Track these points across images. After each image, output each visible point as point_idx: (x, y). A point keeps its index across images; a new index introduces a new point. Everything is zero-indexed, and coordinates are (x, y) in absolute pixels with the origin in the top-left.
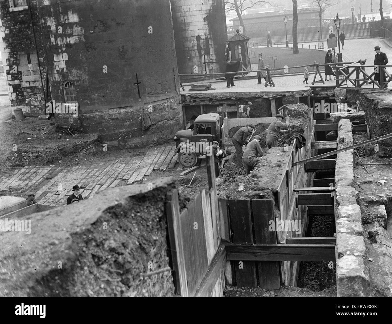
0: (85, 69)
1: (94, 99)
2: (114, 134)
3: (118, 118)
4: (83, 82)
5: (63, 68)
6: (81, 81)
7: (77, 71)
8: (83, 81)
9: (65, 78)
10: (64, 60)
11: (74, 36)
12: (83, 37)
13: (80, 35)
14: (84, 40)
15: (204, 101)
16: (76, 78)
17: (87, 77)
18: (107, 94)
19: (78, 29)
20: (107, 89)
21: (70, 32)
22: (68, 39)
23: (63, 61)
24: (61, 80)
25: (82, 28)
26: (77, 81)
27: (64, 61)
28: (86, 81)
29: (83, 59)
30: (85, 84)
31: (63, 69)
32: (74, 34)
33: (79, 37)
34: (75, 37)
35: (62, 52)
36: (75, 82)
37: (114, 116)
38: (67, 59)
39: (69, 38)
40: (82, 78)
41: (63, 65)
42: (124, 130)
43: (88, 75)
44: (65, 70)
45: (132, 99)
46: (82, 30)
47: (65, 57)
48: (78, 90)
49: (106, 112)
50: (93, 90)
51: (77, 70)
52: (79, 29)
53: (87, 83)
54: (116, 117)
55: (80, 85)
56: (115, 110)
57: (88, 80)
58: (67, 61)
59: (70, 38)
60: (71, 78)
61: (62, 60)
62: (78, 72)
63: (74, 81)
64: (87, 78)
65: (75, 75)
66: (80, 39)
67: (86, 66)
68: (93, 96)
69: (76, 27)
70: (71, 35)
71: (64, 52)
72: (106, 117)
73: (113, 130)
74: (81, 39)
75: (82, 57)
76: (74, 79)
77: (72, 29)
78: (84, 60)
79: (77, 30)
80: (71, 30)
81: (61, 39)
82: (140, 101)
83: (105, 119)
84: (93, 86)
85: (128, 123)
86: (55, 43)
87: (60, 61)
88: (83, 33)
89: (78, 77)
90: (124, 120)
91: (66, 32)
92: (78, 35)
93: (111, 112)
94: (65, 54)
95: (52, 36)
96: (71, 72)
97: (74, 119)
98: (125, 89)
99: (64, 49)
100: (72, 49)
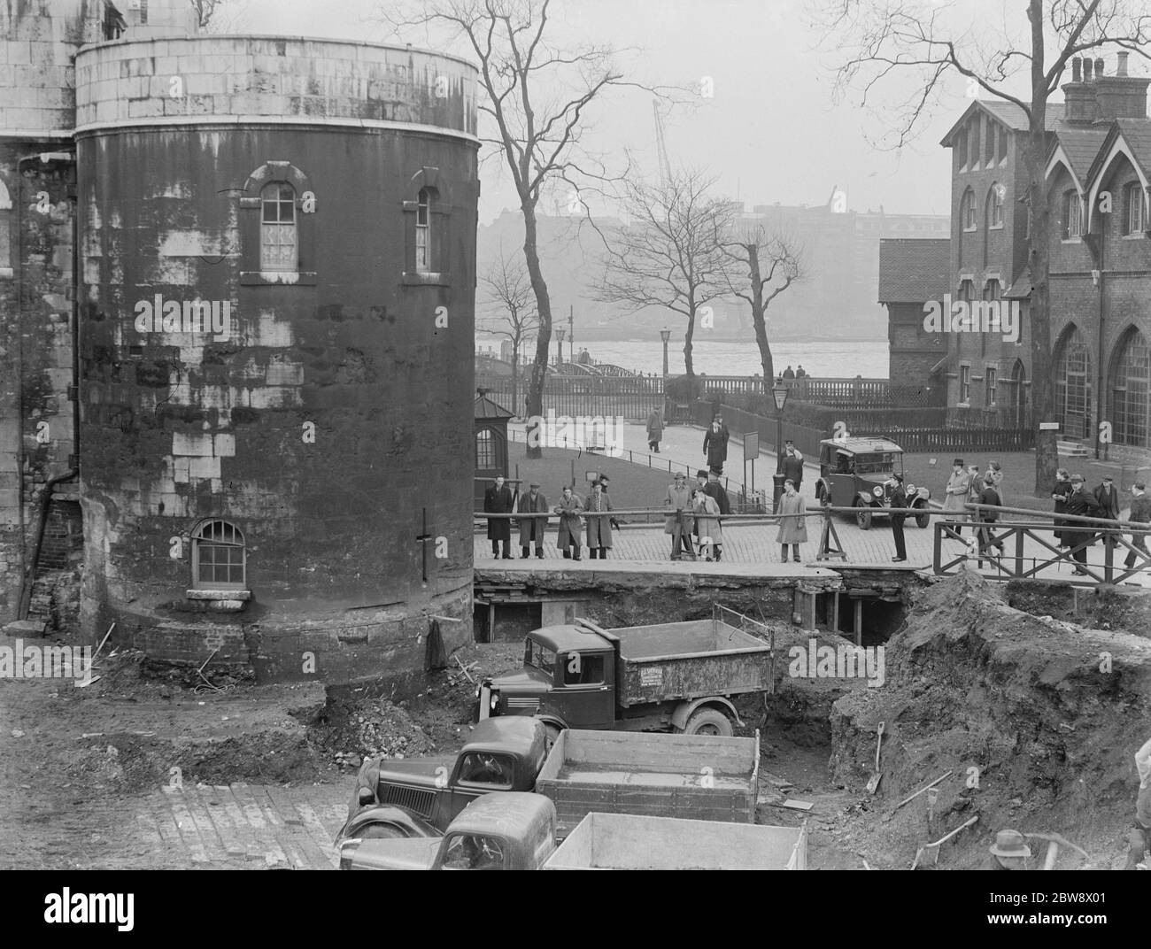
0: (289, 487)
1: (305, 578)
2: (351, 686)
3: (366, 638)
4: (278, 527)
5: (210, 480)
6: (270, 522)
7: (262, 491)
8: (279, 521)
9: (210, 510)
10: (220, 453)
11: (269, 386)
12: (298, 394)
13: (289, 386)
14: (299, 401)
15: (507, 592)
16: (255, 512)
17: (292, 512)
18: (345, 563)
19: (286, 367)
20: (347, 551)
21: (257, 374)
22: (245, 392)
23: (214, 456)
24: (192, 515)
25: (298, 367)
26: (260, 522)
27: (218, 459)
28: (287, 522)
29: (288, 456)
30: (284, 530)
31: (206, 484)
32: (269, 382)
33: (284, 392)
34: (271, 389)
35: (215, 431)
36: (249, 525)
37: (354, 633)
38: (231, 452)
39: (251, 390)
40: (274, 513)
41: (210, 470)
42: (379, 675)
43: (296, 505)
44: (216, 486)
45: (408, 583)
46: (298, 373)
47: (226, 445)
48: (255, 548)
49: (336, 618)
50: (306, 552)
51: (263, 488)
52: (289, 368)
53: (290, 530)
54: (361, 635)
55: (262, 535)
56: (361, 613)
57: (295, 521)
58: (231, 458)
59: (255, 392)
60: (237, 512)
61: (211, 454)
62: (264, 496)
63: (243, 521)
64: (291, 514)
65: (253, 504)
66: (287, 398)
67: (293, 479)
68: (303, 569)
69: (282, 360)
70: (259, 383)
71: (225, 430)
72: (334, 636)
73: (350, 674)
74: (290, 396)
75: (285, 449)
76: (247, 514)
77: (267, 365)
78: (292, 460)
79: (280, 370)
80: (260, 369)
81: (219, 391)
82: (423, 590)
83: (331, 641)
84: (308, 539)
85: (390, 654)
86: (192, 400)
87: (199, 457)
88: (301, 381)
89: (262, 508)
90: (380, 643)
91: (240, 374)
92: (281, 386)
93: (349, 618)
94: (227, 436)
95: (179, 378)
96: (236, 492)
97: (226, 638)
98: (395, 551)
99: (223, 422)
100: (254, 425)
